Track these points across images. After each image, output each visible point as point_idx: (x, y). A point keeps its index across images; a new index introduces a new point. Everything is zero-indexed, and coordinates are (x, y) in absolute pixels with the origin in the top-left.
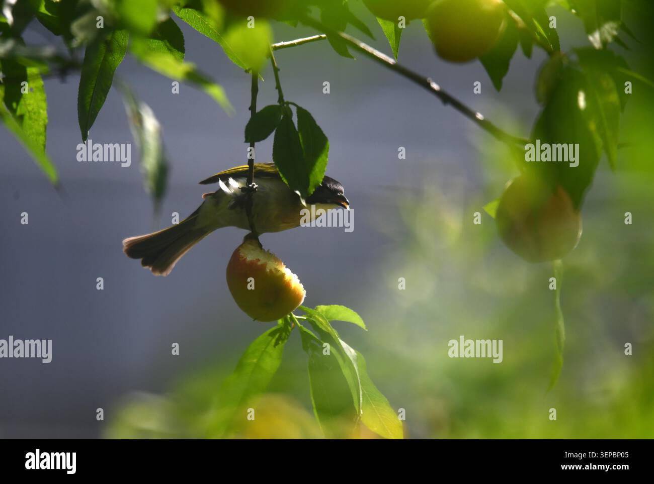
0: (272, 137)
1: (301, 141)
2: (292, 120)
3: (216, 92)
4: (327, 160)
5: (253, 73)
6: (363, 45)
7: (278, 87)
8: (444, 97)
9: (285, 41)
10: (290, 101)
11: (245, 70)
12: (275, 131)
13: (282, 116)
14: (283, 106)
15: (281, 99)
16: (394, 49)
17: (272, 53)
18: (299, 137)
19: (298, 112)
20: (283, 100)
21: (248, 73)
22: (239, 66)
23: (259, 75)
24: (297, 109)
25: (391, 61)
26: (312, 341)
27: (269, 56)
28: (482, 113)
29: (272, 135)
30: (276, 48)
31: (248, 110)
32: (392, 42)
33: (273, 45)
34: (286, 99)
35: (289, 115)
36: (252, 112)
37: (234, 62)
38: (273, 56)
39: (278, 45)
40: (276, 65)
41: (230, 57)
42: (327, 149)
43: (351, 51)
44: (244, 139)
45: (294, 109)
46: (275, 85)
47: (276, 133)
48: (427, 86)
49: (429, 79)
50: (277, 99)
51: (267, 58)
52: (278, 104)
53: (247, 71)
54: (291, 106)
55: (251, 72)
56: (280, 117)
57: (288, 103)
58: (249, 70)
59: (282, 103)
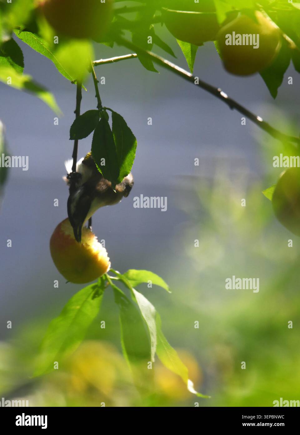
0: (91, 136)
1: (114, 139)
2: (108, 123)
3: (48, 98)
4: (135, 155)
5: (78, 84)
6: (166, 61)
7: (98, 96)
8: (232, 103)
9: (103, 59)
10: (107, 107)
11: (71, 81)
12: (94, 131)
13: (100, 119)
14: (101, 111)
15: (99, 105)
16: (190, 65)
17: (93, 68)
18: (113, 136)
19: (113, 116)
20: (101, 106)
21: (74, 84)
22: (67, 79)
23: (83, 86)
24: (112, 114)
25: (189, 74)
26: (122, 298)
27: (91, 71)
28: (261, 117)
29: (92, 134)
30: (96, 64)
31: (74, 113)
32: (188, 60)
33: (94, 62)
34: (103, 105)
35: (105, 118)
36: (76, 114)
37: (64, 76)
38: (94, 70)
39: (98, 61)
40: (96, 77)
41: (60, 71)
42: (135, 147)
43: (156, 66)
44: (69, 137)
45: (110, 114)
46: (95, 94)
47: (94, 132)
48: (218, 94)
49: (219, 90)
50: (97, 105)
51: (90, 72)
52: (97, 109)
53: (73, 83)
54: (107, 111)
55: (76, 83)
56: (99, 119)
57: (105, 109)
58: (75, 81)
59: (100, 108)
